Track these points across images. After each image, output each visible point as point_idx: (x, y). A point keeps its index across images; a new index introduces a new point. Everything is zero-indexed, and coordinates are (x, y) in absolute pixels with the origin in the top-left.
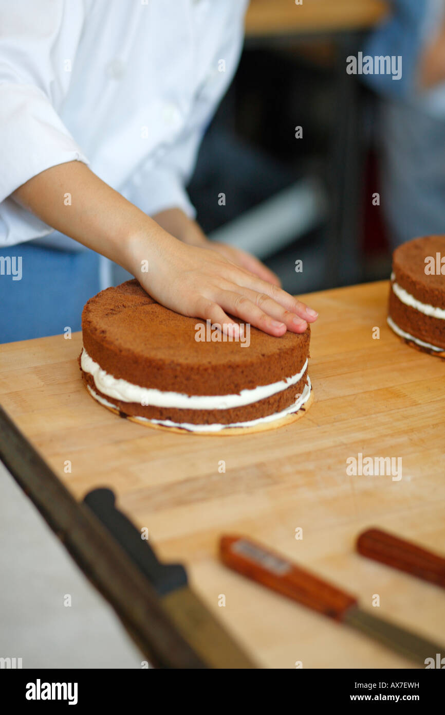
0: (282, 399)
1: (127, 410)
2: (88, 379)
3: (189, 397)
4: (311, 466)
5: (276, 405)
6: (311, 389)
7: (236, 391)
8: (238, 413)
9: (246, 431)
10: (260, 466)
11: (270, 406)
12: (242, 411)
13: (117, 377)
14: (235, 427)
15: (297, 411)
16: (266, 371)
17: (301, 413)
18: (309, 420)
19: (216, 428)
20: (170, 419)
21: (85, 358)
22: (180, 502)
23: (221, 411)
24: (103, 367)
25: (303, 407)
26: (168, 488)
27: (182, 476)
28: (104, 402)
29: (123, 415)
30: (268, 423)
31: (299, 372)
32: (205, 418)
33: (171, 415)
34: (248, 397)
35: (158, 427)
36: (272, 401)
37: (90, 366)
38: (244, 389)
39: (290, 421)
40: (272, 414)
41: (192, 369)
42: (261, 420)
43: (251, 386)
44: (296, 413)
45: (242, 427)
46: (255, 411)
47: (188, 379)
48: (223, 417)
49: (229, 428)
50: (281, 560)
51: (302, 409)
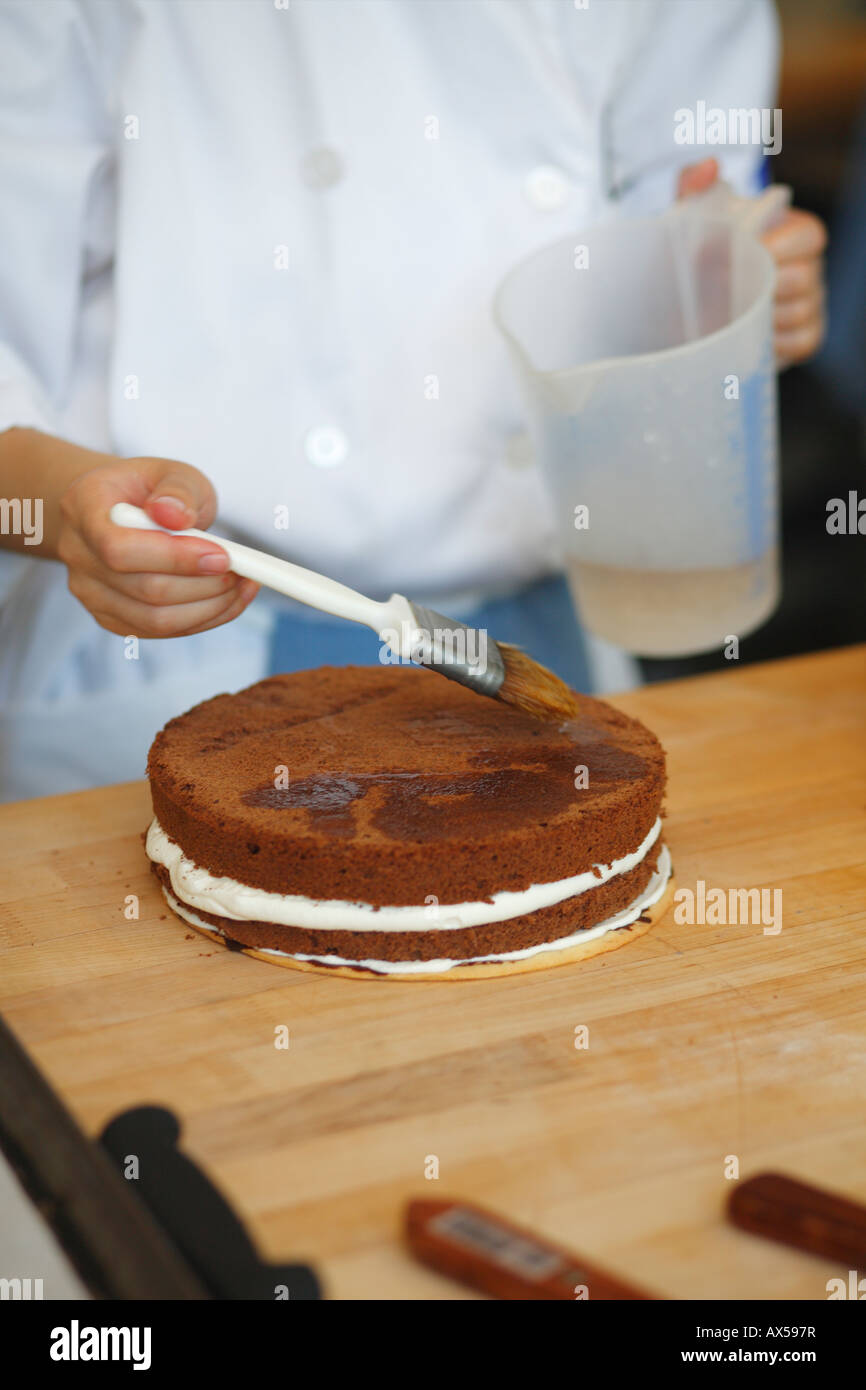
0: (592, 904)
1: (240, 936)
2: (160, 875)
3: (376, 909)
4: (648, 1039)
5: (579, 915)
6: (671, 877)
7: (483, 894)
8: (489, 936)
9: (506, 969)
10: (530, 1041)
11: (565, 919)
12: (496, 933)
13: (215, 874)
14: (484, 963)
15: (631, 925)
16: (551, 855)
17: (640, 929)
18: (659, 940)
19: (440, 966)
20: (335, 952)
21: (155, 835)
22: (337, 1125)
23: (449, 934)
24: (189, 854)
25: (645, 915)
26: (310, 1096)
27: (347, 1069)
28: (194, 920)
29: (234, 946)
30: (561, 951)
31: (634, 850)
32: (414, 949)
33: (336, 945)
34: (508, 905)
35: (309, 967)
36: (568, 908)
37: (164, 849)
38: (498, 890)
39: (616, 945)
40: (570, 933)
41: (378, 855)
42: (544, 947)
43: (519, 884)
44: (628, 927)
45: (499, 962)
46: (527, 930)
47: (370, 874)
48: (454, 946)
49: (471, 964)
50: (543, 1248)
51: (643, 919)
